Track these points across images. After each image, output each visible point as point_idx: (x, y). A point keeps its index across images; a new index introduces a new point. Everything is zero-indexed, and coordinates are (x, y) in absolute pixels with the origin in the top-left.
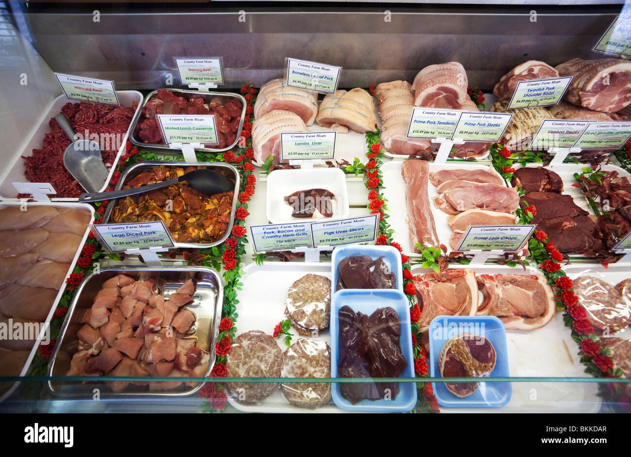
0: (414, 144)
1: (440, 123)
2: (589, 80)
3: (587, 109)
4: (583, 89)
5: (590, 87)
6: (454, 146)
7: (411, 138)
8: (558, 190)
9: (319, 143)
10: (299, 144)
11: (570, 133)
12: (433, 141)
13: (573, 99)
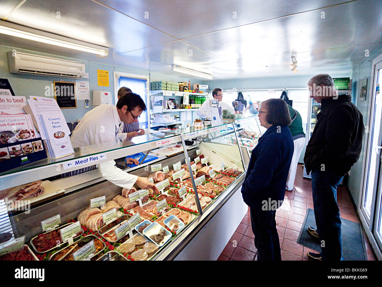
0: (133, 205)
1: (135, 196)
2: (155, 176)
3: (159, 181)
4: (156, 178)
5: (156, 177)
6: (142, 199)
7: (131, 203)
8: (167, 197)
9: (112, 213)
10: (108, 216)
11: (160, 186)
12: (137, 201)
13: (156, 181)
